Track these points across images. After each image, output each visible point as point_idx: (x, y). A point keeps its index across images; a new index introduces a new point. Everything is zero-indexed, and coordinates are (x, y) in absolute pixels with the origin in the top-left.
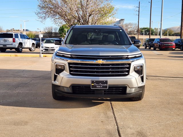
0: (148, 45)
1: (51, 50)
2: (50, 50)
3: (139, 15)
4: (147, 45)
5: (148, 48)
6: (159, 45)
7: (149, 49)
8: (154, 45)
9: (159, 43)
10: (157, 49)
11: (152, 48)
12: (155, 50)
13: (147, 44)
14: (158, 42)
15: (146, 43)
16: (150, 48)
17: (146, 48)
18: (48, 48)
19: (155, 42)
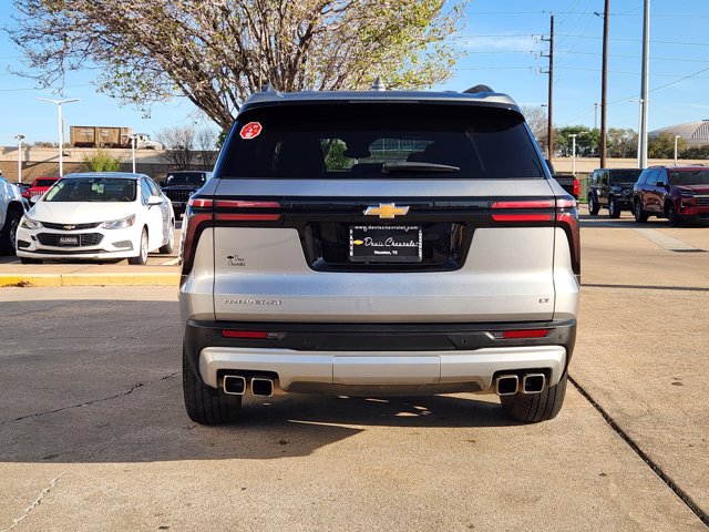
0: (605, 201)
1: (75, 240)
2: (69, 240)
3: (550, 73)
4: (601, 200)
5: (603, 212)
6: (668, 201)
7: (611, 217)
8: (637, 198)
9: (667, 188)
10: (653, 218)
11: (626, 215)
12: (642, 221)
13: (599, 192)
14: (660, 184)
15: (595, 192)
16: (616, 215)
17: (594, 213)
18: (60, 226)
19: (640, 185)
